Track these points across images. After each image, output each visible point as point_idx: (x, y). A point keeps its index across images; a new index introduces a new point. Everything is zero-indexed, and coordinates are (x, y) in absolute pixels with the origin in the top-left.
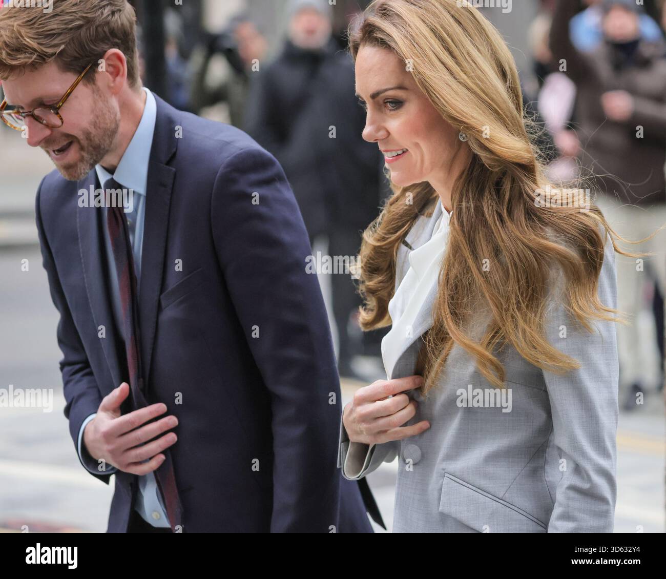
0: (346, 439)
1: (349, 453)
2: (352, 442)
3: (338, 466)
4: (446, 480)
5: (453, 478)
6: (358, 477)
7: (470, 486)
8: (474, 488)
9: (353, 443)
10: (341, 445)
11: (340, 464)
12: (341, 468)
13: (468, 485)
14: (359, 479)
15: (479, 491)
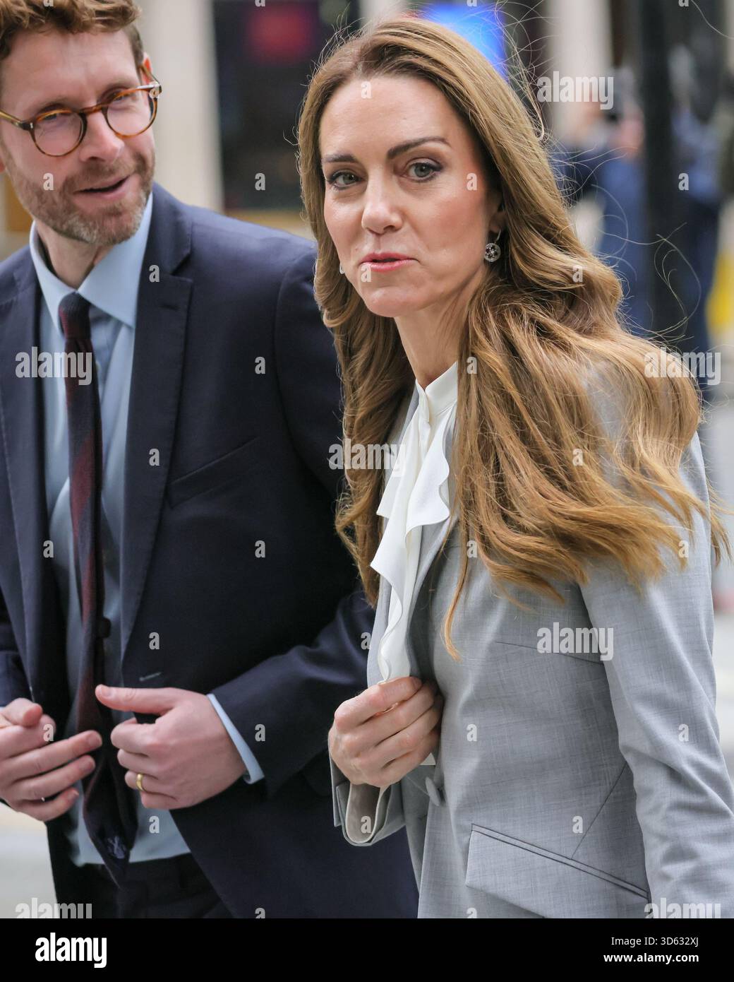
0: (344, 781)
1: (351, 801)
2: (354, 786)
3: (335, 824)
4: (475, 837)
5: (487, 832)
6: (370, 841)
7: (518, 843)
8: (525, 845)
9: (356, 787)
10: (336, 791)
11: (339, 820)
12: (341, 827)
13: (513, 841)
14: (370, 844)
15: (534, 849)
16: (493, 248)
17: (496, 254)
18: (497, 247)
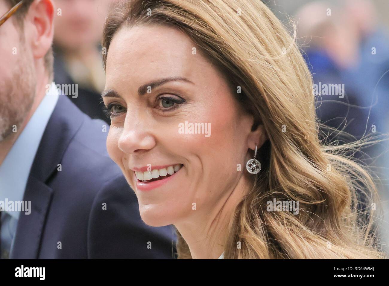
16: (254, 162)
17: (257, 167)
18: (257, 161)
